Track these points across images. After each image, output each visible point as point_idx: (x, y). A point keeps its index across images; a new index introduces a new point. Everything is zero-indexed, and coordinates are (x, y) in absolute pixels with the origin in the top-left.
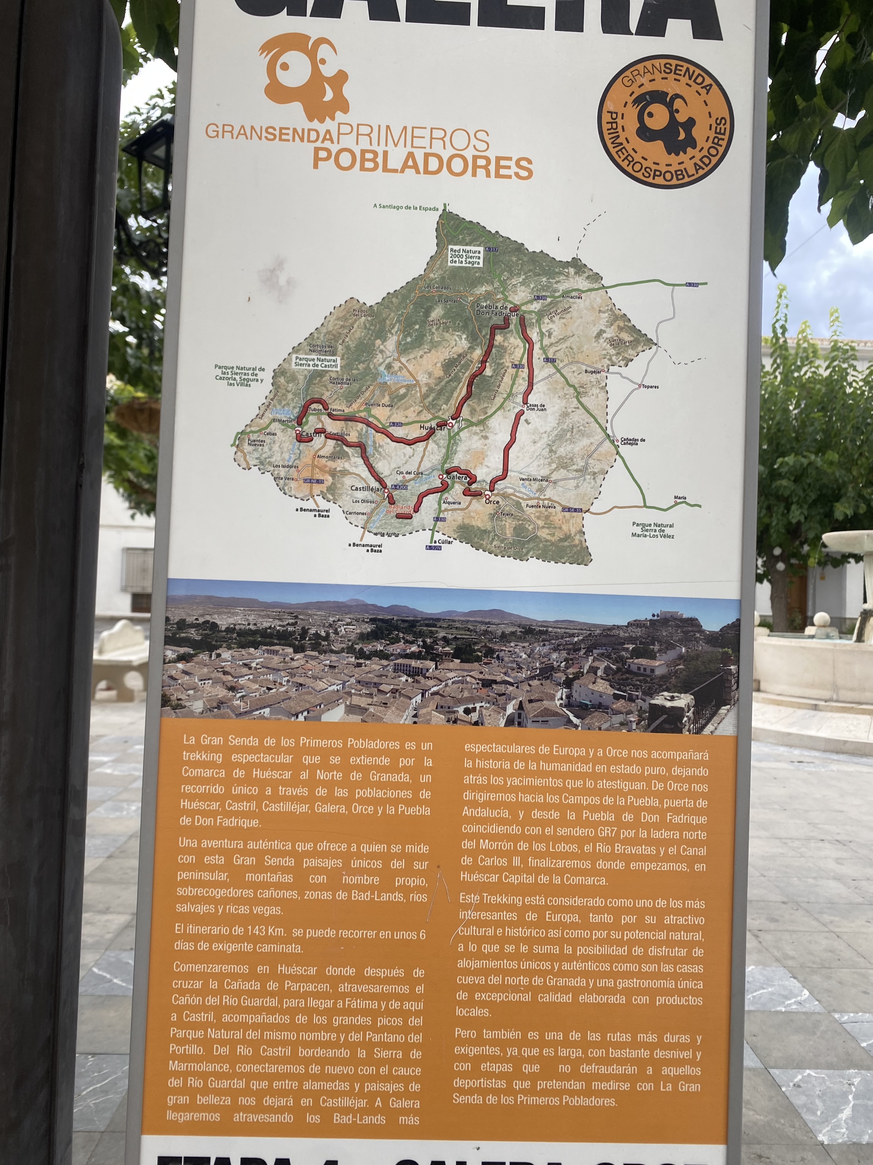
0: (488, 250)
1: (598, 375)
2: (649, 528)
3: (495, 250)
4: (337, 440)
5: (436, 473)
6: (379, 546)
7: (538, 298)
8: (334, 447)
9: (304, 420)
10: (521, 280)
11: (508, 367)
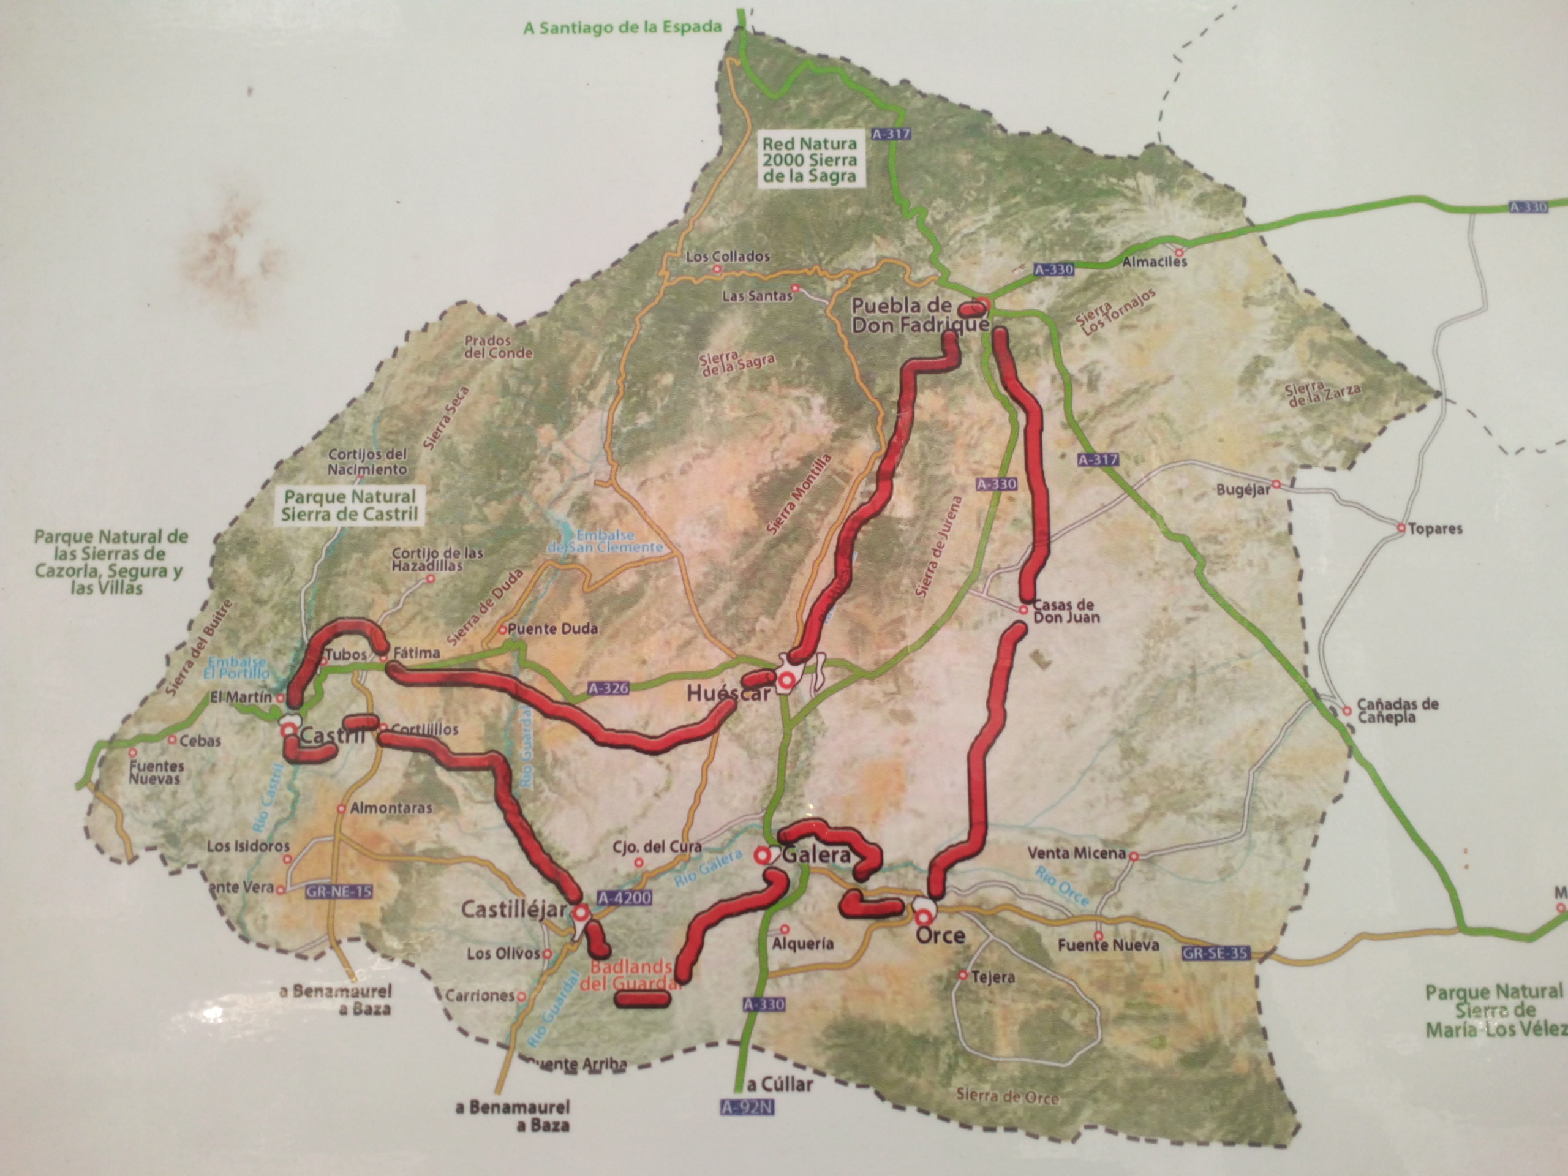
0: (882, 135)
1: (1262, 500)
2: (1481, 1003)
3: (903, 134)
4: (415, 749)
5: (746, 845)
6: (561, 1109)
7: (1048, 270)
8: (407, 775)
9: (310, 691)
10: (988, 218)
11: (964, 489)
